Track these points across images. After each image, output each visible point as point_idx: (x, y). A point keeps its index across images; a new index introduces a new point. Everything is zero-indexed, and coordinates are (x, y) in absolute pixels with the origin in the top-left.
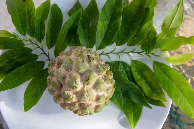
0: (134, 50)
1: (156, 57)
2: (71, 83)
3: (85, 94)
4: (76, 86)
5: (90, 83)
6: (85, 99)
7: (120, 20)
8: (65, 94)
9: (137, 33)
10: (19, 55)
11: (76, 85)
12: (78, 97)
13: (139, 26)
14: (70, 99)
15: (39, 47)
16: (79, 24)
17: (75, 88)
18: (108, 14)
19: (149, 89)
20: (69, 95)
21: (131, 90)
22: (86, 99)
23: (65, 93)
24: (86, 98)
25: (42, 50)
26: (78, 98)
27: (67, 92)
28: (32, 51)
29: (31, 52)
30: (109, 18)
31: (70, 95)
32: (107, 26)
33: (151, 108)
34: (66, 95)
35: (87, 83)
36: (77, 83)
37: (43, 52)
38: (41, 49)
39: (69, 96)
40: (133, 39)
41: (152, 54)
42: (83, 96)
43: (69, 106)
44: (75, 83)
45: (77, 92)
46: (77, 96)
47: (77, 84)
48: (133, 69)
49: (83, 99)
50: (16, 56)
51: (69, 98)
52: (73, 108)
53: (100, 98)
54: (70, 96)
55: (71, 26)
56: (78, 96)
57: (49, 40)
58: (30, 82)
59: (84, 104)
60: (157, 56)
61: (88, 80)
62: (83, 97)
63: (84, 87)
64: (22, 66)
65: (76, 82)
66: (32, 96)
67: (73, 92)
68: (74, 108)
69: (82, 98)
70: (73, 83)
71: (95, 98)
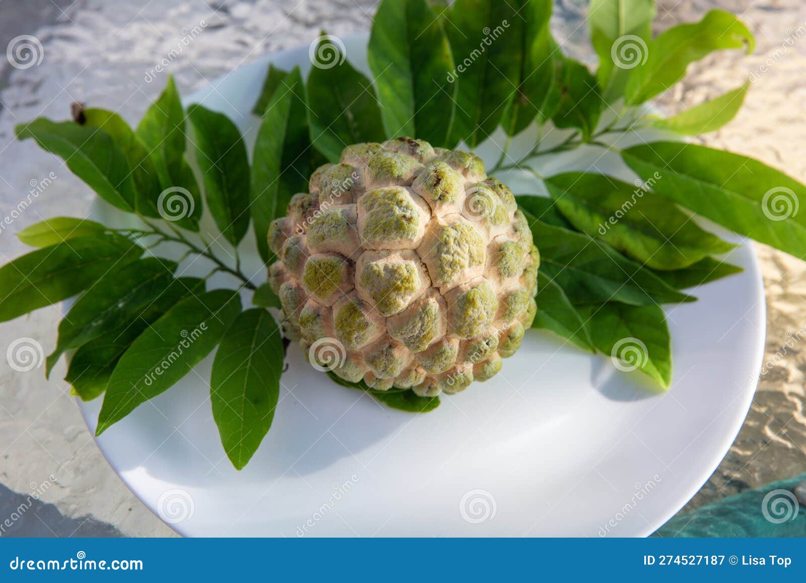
0: (537, 147)
1: (623, 134)
2: (385, 215)
3: (448, 236)
4: (408, 214)
5: (450, 189)
6: (457, 258)
7: (447, 57)
8: (374, 272)
9: (522, 80)
10: (134, 290)
11: (404, 211)
12: (426, 267)
13: (518, 57)
14: (402, 282)
15: (196, 250)
16: (309, 121)
17: (404, 221)
18: (397, 55)
19: (653, 243)
20: (393, 266)
21: (594, 272)
22: (458, 254)
23: (375, 268)
24: (459, 250)
25: (210, 256)
26: (427, 271)
27: (380, 265)
28: (174, 266)
29: (174, 270)
30: (406, 67)
31: (395, 268)
32: (408, 92)
33: (692, 299)
34: (382, 272)
35: (439, 189)
36: (404, 204)
37: (215, 266)
38: (204, 254)
39: (392, 272)
40: (516, 107)
41: (607, 131)
42: (445, 249)
43: (408, 323)
44: (400, 207)
45: (415, 251)
46: (425, 265)
47: (407, 207)
48: (566, 205)
49: (449, 257)
50: (126, 297)
51: (397, 279)
52: (422, 325)
53: (506, 249)
54: (399, 268)
55: (286, 139)
56: (427, 262)
57: (222, 213)
58: (216, 359)
59: (457, 289)
60: (624, 130)
61: (438, 181)
62: (448, 252)
63: (433, 217)
64: (164, 317)
65: (401, 201)
66: (243, 405)
67: (401, 255)
68: (426, 319)
69: (443, 255)
70: (392, 210)
71: (489, 257)
